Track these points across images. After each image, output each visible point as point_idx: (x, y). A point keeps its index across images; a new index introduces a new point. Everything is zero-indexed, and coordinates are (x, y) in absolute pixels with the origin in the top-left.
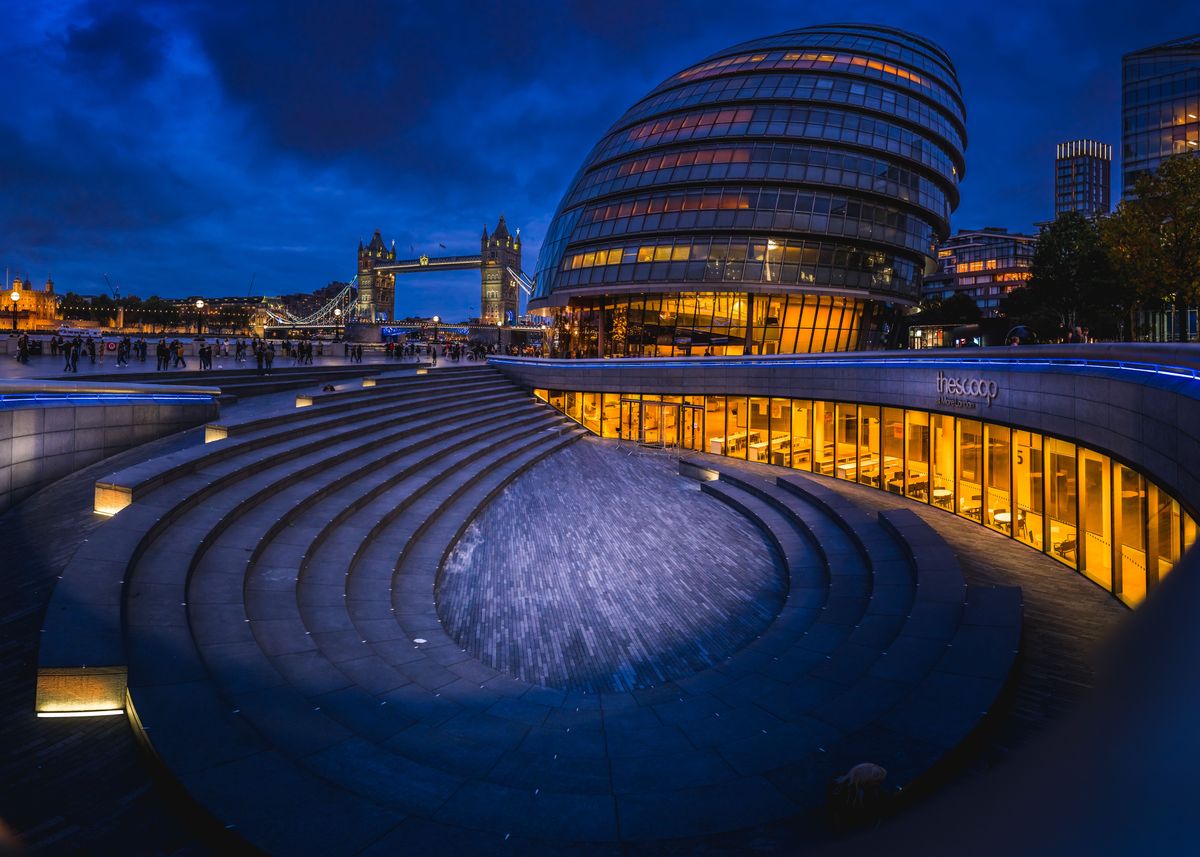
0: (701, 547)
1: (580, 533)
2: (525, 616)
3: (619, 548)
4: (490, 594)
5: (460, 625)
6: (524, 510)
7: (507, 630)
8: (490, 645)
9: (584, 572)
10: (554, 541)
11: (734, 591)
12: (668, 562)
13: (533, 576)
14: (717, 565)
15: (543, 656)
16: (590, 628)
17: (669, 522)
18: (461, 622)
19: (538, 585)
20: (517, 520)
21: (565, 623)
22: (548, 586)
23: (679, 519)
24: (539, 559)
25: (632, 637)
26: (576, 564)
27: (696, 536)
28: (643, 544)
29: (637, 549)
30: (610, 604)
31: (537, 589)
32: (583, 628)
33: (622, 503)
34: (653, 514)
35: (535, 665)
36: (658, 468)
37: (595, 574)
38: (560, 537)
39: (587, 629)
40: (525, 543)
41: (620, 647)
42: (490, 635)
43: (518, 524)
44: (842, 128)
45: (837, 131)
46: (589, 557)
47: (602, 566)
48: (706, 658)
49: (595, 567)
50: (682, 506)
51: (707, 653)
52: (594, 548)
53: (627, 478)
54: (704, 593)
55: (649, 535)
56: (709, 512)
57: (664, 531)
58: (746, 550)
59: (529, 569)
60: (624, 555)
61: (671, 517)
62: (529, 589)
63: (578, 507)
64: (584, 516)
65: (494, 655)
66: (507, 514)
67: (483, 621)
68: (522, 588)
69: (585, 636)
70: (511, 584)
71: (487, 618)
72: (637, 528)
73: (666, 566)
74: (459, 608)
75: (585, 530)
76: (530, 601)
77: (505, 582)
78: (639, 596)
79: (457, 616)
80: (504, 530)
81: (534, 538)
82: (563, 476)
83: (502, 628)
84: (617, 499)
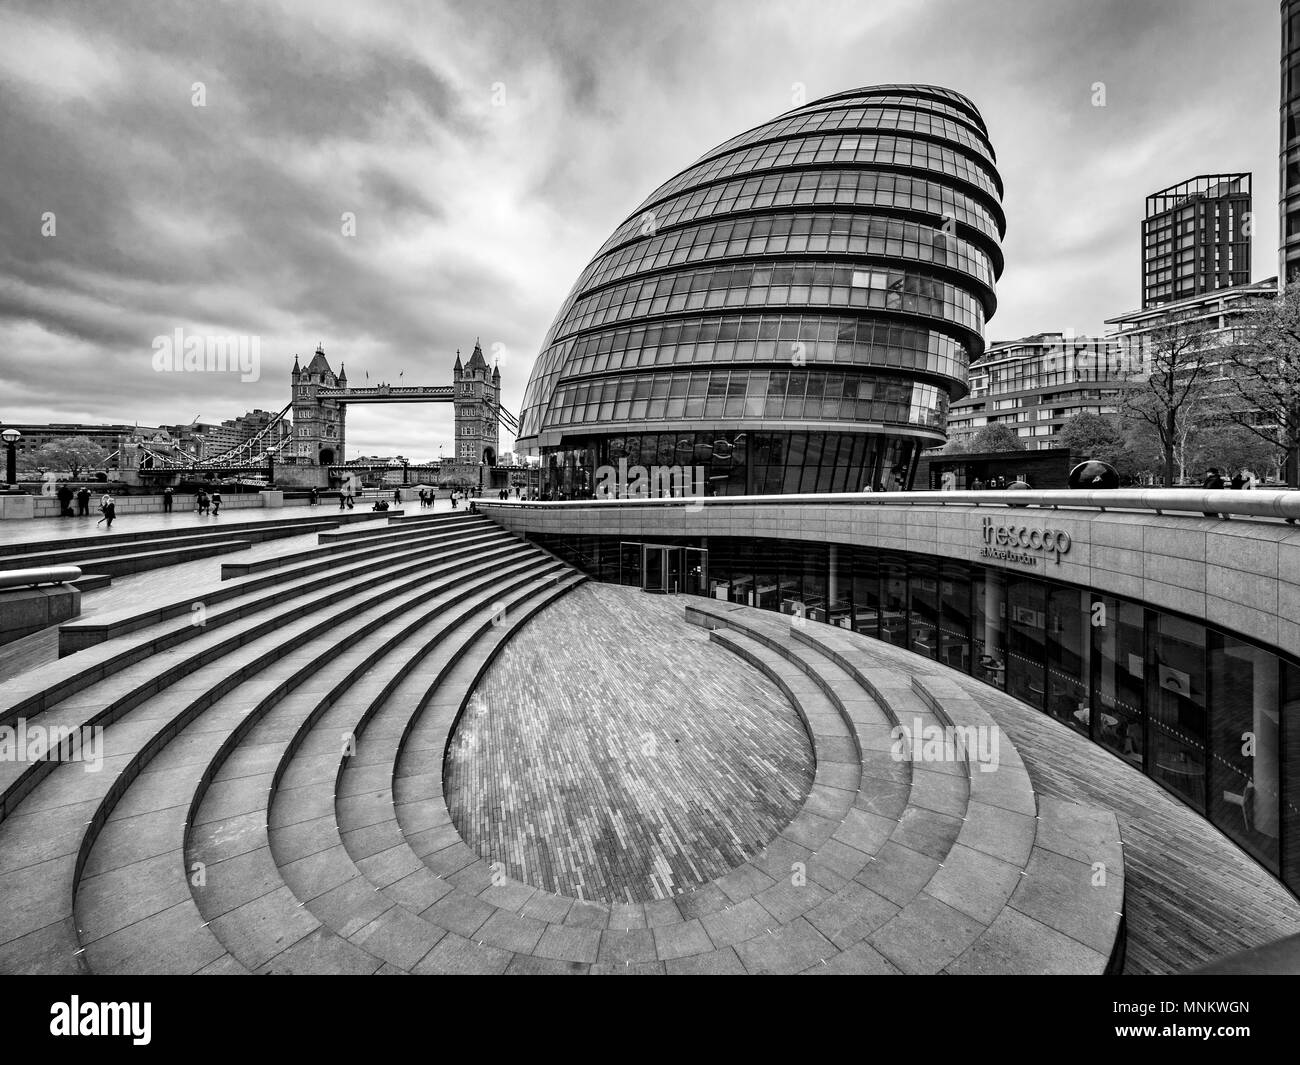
0: (717, 705)
1: (593, 693)
2: (549, 804)
3: (635, 708)
4: (506, 782)
5: (478, 832)
6: (529, 670)
7: (532, 826)
8: (517, 852)
9: (603, 740)
10: (566, 703)
11: (757, 760)
12: (686, 723)
13: (550, 750)
14: (737, 727)
15: (575, 855)
16: (619, 812)
17: (682, 675)
18: (479, 827)
19: (556, 762)
20: (524, 683)
21: (591, 807)
22: (567, 761)
23: (692, 672)
24: (553, 727)
25: (662, 821)
26: (593, 731)
27: (711, 693)
28: (659, 702)
29: (653, 708)
30: (635, 779)
31: (556, 766)
32: (611, 813)
33: (631, 656)
34: (665, 668)
35: (569, 871)
36: (663, 615)
37: (614, 740)
38: (571, 697)
39: (615, 812)
40: (536, 710)
41: (651, 834)
42: (514, 836)
43: (525, 687)
44: (849, 236)
45: (844, 240)
46: (606, 722)
47: (620, 731)
48: (739, 848)
49: (613, 732)
50: (693, 656)
51: (740, 842)
52: (609, 709)
53: (634, 628)
54: (728, 762)
55: (663, 692)
56: (721, 664)
57: (678, 686)
58: (764, 711)
59: (544, 741)
60: (641, 717)
61: (684, 671)
62: (548, 767)
63: (586, 662)
64: (594, 672)
65: (523, 864)
66: (511, 677)
67: (504, 818)
68: (541, 767)
69: (614, 821)
70: (527, 762)
71: (508, 812)
72: (649, 684)
73: (685, 728)
74: (474, 807)
75: (596, 689)
76: (552, 783)
77: (521, 761)
78: (663, 766)
79: (473, 821)
80: (510, 696)
81: (545, 703)
82: (567, 628)
83: (526, 823)
84: (626, 650)
